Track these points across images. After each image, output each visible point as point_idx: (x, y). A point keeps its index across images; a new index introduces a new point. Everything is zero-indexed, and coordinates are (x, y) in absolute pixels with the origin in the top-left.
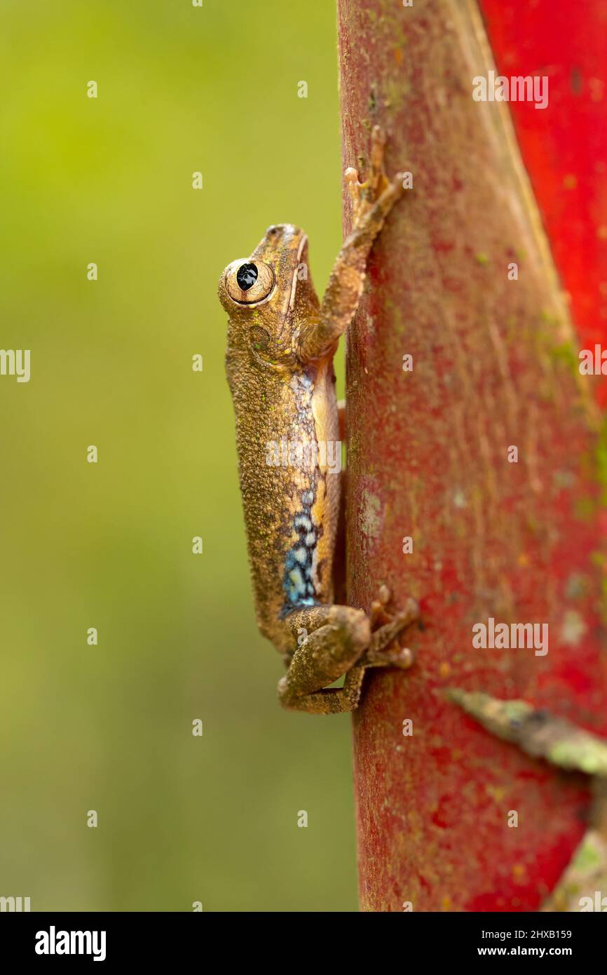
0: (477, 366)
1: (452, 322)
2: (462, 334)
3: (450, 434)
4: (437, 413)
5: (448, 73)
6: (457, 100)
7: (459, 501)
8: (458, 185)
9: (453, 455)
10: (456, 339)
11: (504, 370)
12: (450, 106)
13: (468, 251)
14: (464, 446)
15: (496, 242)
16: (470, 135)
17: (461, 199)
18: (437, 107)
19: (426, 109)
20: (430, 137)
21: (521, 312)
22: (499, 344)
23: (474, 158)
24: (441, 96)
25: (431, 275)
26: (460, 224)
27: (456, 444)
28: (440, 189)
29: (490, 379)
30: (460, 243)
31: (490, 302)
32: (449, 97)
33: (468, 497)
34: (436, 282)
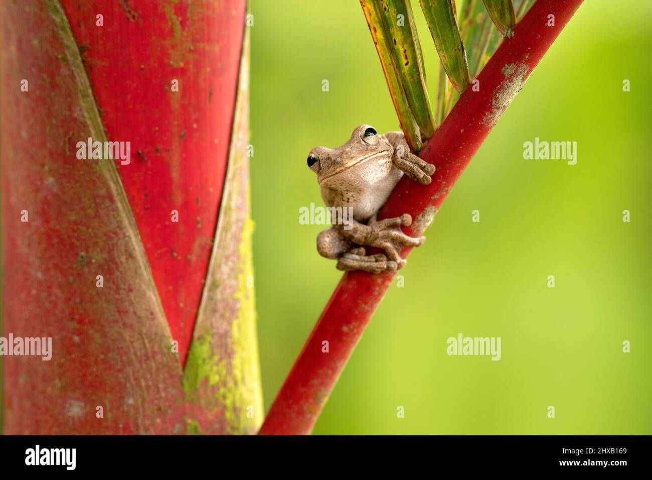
0: (138, 353)
1: (128, 338)
2: (132, 342)
3: (127, 378)
4: (120, 371)
5: (126, 251)
6: (130, 261)
7: (131, 401)
8: (130, 290)
9: (128, 385)
10: (130, 344)
11: (150, 355)
12: (127, 262)
13: (135, 313)
14: (133, 382)
15: (146, 310)
16: (136, 272)
17: (132, 295)
18: (121, 263)
19: (116, 264)
20: (117, 273)
21: (156, 334)
22: (148, 345)
23: (137, 281)
24: (123, 259)
25: (117, 322)
26: (131, 304)
27: (130, 382)
28: (122, 292)
29: (143, 358)
30: (131, 310)
31: (144, 331)
32: (127, 259)
33: (135, 400)
34: (120, 324)
